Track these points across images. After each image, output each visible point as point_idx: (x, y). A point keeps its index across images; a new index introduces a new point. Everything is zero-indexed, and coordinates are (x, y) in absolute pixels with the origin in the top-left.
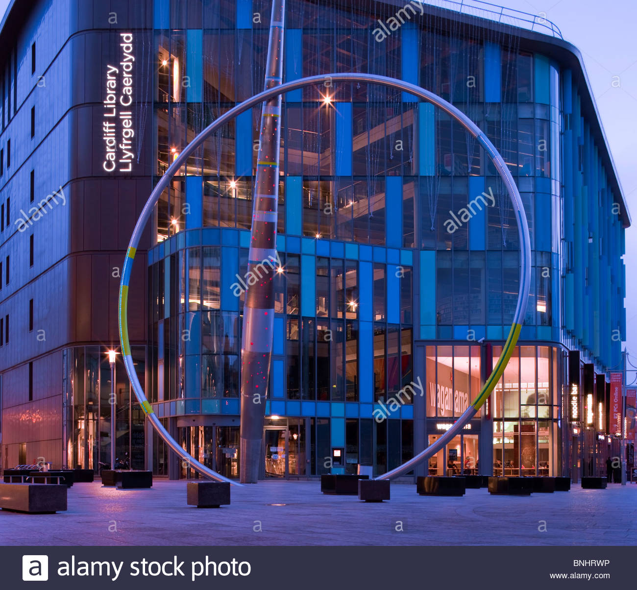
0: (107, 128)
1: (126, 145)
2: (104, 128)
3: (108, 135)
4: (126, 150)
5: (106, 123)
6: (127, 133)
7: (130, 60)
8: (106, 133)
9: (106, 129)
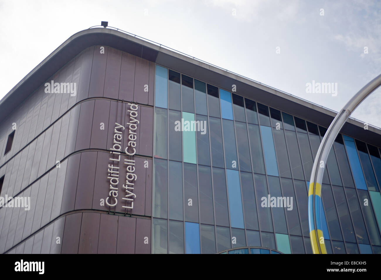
0: (112, 170)
1: (129, 186)
2: (109, 169)
3: (112, 175)
4: (128, 190)
5: (111, 166)
6: (130, 177)
7: (135, 123)
8: (110, 173)
9: (110, 170)
